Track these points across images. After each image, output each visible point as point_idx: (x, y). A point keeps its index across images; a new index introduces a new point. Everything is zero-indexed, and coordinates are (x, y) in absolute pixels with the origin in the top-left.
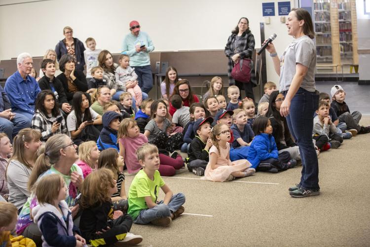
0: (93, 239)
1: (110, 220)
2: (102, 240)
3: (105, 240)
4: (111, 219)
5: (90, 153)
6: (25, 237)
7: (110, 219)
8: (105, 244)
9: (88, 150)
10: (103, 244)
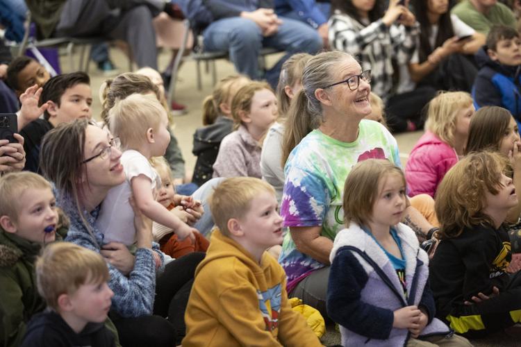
0: (457, 315)
1: (498, 273)
2: (477, 318)
3: (483, 318)
4: (501, 271)
5: (455, 121)
6: (303, 303)
7: (499, 269)
8: (483, 327)
9: (450, 114)
10: (477, 328)
